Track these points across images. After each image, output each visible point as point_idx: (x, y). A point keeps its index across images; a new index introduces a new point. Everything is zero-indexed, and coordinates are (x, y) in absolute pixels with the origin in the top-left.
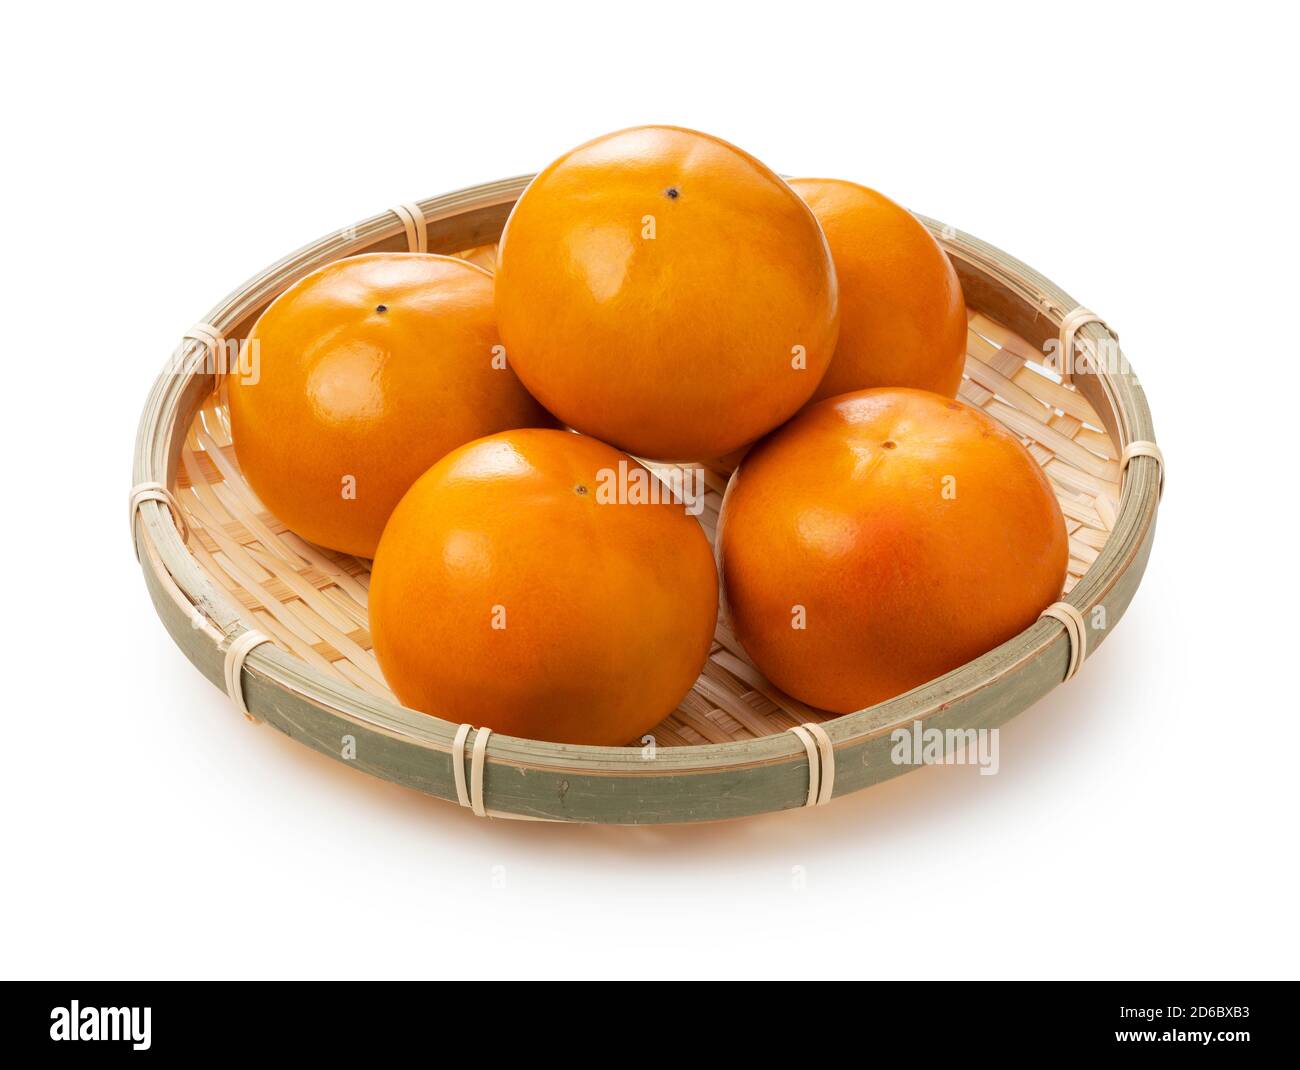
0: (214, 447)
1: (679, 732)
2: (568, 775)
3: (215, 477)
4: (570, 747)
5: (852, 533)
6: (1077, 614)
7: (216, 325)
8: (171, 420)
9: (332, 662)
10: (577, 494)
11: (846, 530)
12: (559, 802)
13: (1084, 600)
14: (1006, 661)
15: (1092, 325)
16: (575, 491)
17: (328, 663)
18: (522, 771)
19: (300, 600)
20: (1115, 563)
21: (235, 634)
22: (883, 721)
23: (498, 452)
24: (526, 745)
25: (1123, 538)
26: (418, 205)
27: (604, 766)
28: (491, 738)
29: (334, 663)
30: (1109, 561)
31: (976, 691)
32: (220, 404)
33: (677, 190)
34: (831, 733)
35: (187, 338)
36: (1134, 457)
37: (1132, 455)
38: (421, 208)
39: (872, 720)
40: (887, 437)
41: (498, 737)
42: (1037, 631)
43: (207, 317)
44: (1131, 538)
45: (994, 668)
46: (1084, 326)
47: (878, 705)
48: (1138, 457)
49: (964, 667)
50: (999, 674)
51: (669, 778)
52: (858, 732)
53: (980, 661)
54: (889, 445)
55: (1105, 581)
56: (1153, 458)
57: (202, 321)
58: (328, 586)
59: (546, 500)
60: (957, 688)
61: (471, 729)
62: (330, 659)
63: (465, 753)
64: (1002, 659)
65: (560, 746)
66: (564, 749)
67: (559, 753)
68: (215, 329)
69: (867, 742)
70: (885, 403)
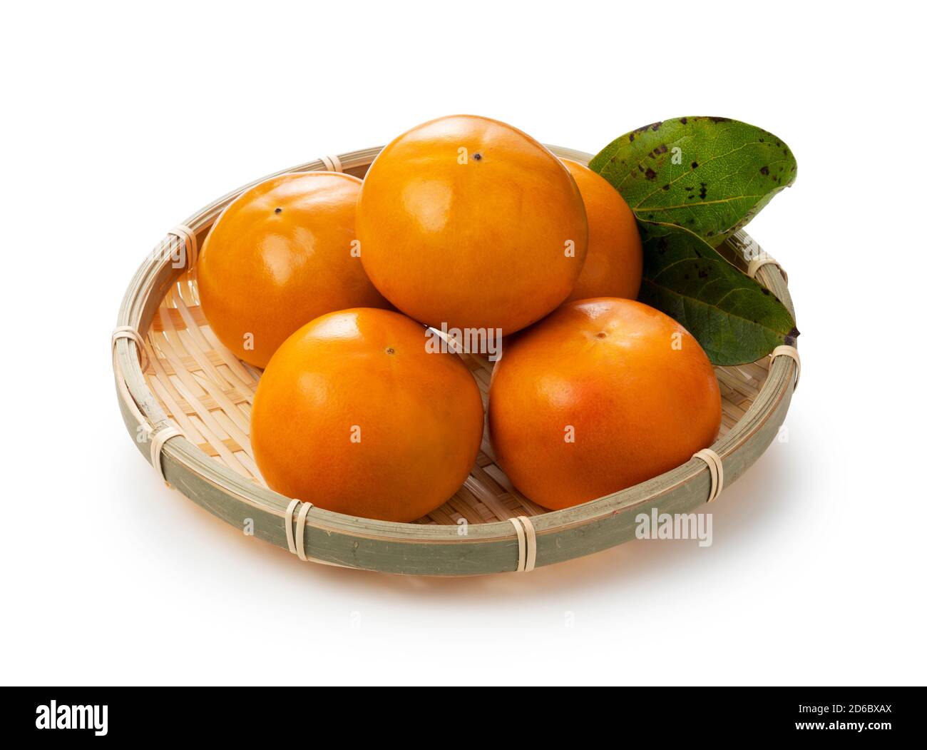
0: (184, 306)
1: (452, 516)
2: (358, 538)
3: (180, 326)
4: (361, 520)
5: (567, 392)
6: (717, 458)
7: (191, 227)
8: (149, 287)
9: (233, 452)
10: (387, 353)
11: (563, 390)
12: (352, 555)
13: (724, 448)
14: (662, 485)
15: (769, 266)
16: (386, 351)
17: (230, 453)
18: (329, 533)
19: (222, 410)
20: (749, 426)
21: (159, 429)
22: (572, 518)
23: (341, 322)
24: (334, 516)
25: (759, 409)
26: (338, 157)
27: (381, 534)
28: (311, 509)
29: (235, 454)
30: (746, 424)
31: (639, 503)
32: (191, 279)
33: (481, 155)
34: (535, 524)
35: (170, 234)
36: (778, 356)
37: (777, 355)
38: (340, 159)
39: (564, 517)
40: (601, 331)
41: (316, 510)
42: (687, 467)
43: (186, 221)
44: (764, 410)
45: (653, 489)
46: (763, 265)
47: (571, 508)
48: (781, 356)
49: (634, 487)
50: (657, 493)
51: (424, 545)
52: (554, 524)
53: (645, 484)
54: (601, 336)
55: (741, 437)
56: (791, 357)
57: (182, 224)
58: (242, 403)
59: (365, 356)
60: (625, 501)
61: (299, 503)
62: (233, 450)
63: (293, 518)
64: (660, 484)
65: (355, 518)
66: (357, 521)
67: (353, 523)
68: (190, 229)
69: (559, 532)
70: (604, 308)
